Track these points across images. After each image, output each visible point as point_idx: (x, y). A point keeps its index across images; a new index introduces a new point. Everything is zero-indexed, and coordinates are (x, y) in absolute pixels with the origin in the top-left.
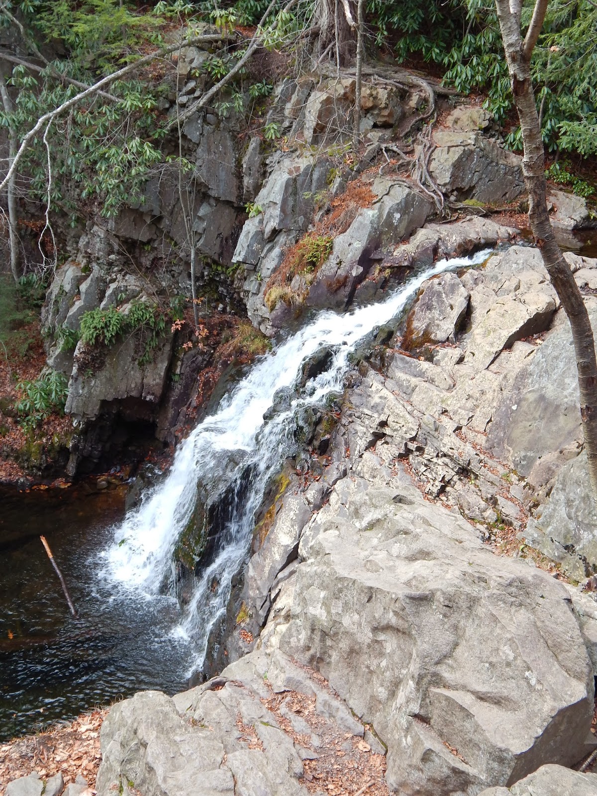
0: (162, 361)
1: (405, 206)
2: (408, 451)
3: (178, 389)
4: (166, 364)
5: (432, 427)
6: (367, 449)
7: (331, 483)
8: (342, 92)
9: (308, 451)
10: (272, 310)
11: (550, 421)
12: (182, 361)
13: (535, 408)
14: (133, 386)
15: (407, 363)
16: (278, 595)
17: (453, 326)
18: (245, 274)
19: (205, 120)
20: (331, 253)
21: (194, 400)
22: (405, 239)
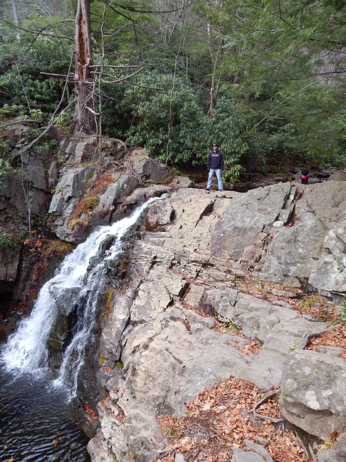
0: (16, 262)
1: (128, 182)
2: (173, 265)
3: (24, 274)
4: (18, 263)
5: (182, 252)
6: (150, 269)
7: (136, 287)
8: (92, 142)
9: (116, 278)
10: (73, 230)
11: (243, 235)
12: (25, 261)
13: (233, 233)
14: (2, 275)
15: (153, 235)
16: (126, 342)
17: (169, 218)
18: (54, 218)
19: (30, 154)
20: (99, 202)
21: (34, 277)
22: (129, 194)
